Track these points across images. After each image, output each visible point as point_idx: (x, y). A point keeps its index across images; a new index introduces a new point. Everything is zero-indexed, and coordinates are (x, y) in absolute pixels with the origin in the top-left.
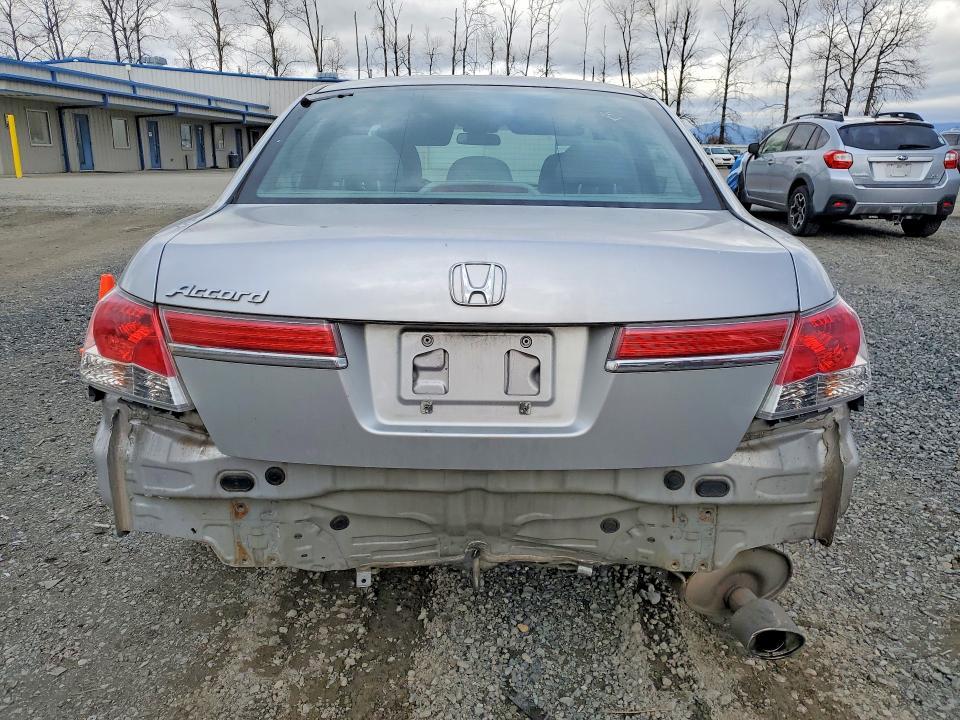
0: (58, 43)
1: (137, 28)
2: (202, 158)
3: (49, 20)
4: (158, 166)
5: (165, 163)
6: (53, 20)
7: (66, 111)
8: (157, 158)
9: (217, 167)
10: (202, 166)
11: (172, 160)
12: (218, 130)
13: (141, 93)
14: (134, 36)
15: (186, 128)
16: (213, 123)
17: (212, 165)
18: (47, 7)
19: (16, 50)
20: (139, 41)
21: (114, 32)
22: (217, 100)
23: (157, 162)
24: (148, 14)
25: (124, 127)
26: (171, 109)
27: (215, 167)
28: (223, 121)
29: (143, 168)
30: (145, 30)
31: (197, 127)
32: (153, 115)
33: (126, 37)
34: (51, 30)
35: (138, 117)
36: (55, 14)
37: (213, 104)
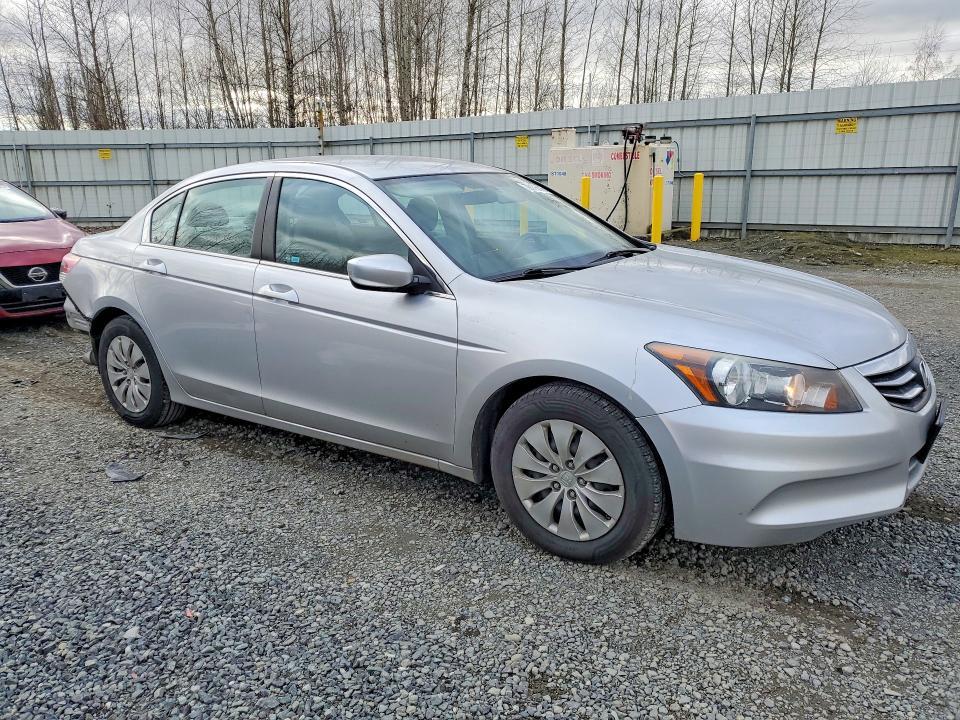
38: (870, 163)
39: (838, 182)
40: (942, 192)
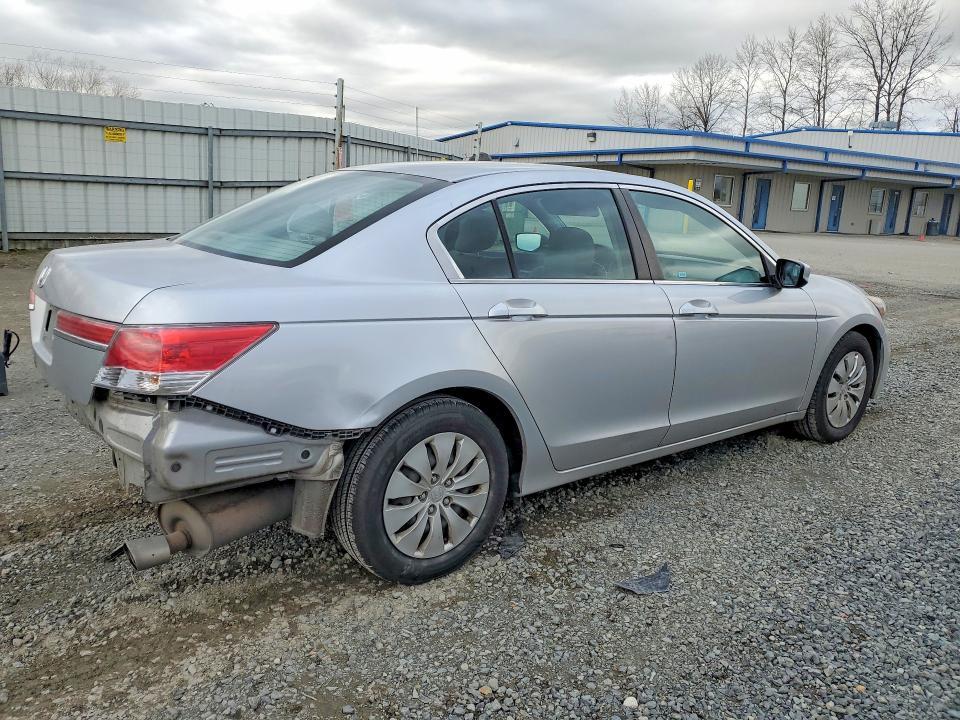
0: (822, 112)
1: (904, 91)
2: (891, 224)
3: (819, 92)
4: (834, 228)
5: (843, 226)
6: (823, 93)
7: (752, 176)
8: (835, 221)
9: (908, 234)
10: (889, 230)
11: (852, 224)
12: (919, 195)
13: (832, 158)
14: (899, 100)
15: (878, 193)
16: (914, 188)
17: (902, 231)
18: (820, 81)
19: (783, 122)
20: (902, 104)
21: (878, 98)
22: (927, 163)
23: (834, 225)
24: (919, 76)
25: (806, 190)
26: (857, 173)
27: (906, 233)
28: (926, 185)
29: (816, 231)
30: (913, 92)
31: (892, 192)
32: (840, 180)
33: (888, 102)
34: (818, 102)
35: (823, 181)
36: (826, 88)
37: (921, 168)
38: (135, 172)
39: (106, 190)
40: (198, 202)
